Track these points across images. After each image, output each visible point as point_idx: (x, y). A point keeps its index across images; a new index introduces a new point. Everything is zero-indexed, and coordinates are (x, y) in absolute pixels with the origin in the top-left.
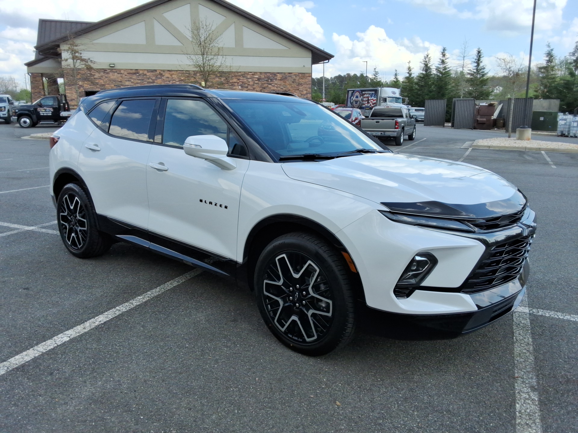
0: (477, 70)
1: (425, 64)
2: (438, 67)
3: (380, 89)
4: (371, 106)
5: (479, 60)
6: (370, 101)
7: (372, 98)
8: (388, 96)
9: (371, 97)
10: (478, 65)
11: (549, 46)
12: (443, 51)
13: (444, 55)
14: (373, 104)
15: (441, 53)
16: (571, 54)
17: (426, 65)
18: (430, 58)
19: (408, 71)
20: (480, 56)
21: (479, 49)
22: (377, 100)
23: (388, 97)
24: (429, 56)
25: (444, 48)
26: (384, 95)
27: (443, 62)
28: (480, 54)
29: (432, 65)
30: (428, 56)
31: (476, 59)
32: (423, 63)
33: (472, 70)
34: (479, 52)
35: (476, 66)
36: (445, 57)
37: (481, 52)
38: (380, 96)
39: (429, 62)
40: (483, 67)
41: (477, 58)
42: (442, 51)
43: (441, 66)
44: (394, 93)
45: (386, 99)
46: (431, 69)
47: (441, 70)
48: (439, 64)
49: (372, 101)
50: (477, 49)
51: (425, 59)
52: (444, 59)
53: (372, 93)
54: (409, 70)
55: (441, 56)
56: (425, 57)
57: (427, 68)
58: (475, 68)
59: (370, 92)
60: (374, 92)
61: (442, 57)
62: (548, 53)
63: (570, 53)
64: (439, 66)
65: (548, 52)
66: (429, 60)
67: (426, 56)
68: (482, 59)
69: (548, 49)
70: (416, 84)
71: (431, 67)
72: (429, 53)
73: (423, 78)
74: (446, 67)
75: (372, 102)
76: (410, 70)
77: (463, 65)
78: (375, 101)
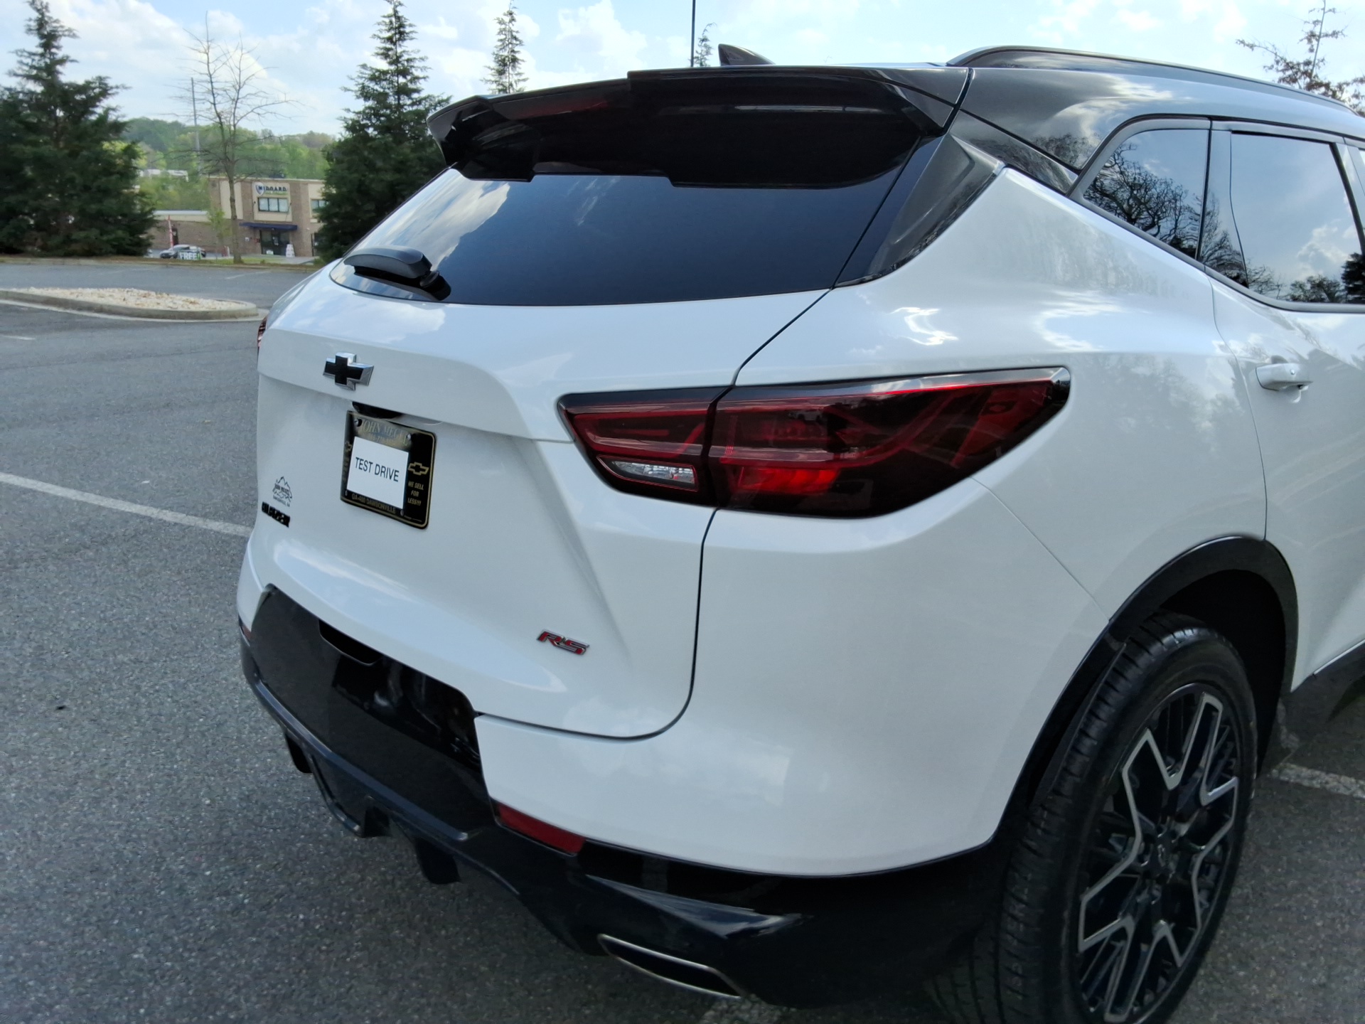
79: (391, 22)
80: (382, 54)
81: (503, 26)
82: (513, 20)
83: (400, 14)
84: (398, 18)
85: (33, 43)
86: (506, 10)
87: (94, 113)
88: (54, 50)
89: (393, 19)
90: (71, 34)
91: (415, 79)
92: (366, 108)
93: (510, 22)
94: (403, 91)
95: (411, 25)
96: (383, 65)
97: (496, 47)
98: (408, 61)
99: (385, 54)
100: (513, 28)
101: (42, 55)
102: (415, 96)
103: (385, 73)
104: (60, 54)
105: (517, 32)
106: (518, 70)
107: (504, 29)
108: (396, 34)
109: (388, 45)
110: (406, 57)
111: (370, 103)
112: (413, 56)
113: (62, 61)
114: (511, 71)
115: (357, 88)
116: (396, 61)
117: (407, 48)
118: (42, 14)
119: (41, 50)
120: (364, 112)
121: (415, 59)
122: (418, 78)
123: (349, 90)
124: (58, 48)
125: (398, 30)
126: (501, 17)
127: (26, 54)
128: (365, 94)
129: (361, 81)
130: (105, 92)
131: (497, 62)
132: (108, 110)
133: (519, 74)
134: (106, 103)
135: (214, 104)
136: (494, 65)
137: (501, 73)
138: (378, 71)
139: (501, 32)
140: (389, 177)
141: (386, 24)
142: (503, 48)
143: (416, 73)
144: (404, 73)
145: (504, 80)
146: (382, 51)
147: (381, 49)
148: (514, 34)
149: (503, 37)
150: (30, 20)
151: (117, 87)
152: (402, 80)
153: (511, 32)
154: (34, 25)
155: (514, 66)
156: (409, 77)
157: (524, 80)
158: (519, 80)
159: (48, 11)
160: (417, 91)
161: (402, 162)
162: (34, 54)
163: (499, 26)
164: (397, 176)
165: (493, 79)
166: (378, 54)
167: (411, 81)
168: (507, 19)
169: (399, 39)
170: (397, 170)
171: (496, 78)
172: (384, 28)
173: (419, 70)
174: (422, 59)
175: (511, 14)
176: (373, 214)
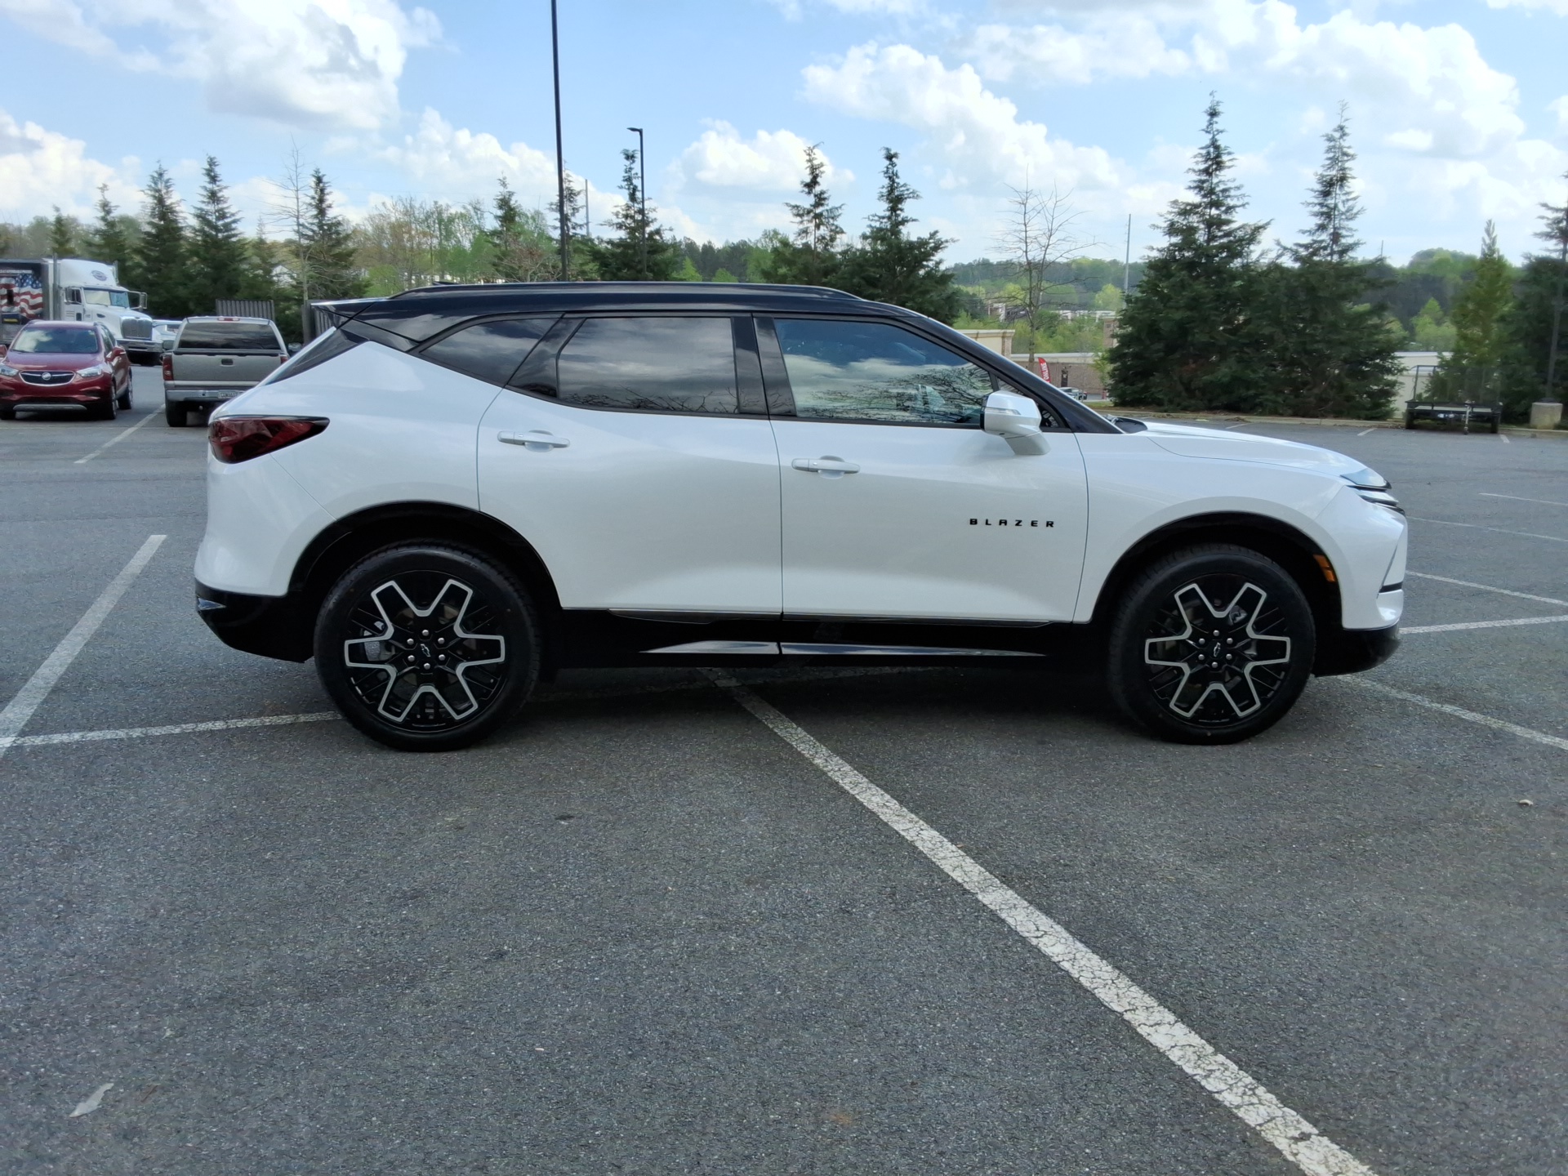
0: (321, 226)
1: (154, 197)
2: (202, 210)
3: (51, 262)
4: (24, 315)
5: (321, 200)
6: (17, 299)
7: (24, 290)
8: (83, 285)
9: (22, 286)
10: (322, 212)
11: (504, 185)
12: (210, 165)
13: (214, 179)
14: (33, 307)
15: (205, 172)
16: (554, 207)
17: (160, 201)
18: (167, 181)
19: (102, 214)
20: (322, 190)
21: (317, 171)
22: (45, 295)
23: (86, 289)
24: (166, 177)
25: (211, 159)
26: (66, 282)
27: (213, 197)
28: (321, 185)
29: (178, 203)
30: (161, 175)
31: (313, 198)
32: (149, 192)
33: (309, 226)
34: (319, 180)
35: (316, 217)
36: (218, 183)
37: (325, 179)
38: (54, 285)
39: (167, 192)
40: (334, 221)
41: (317, 197)
42: (208, 167)
43: (211, 208)
44: (100, 277)
45: (78, 292)
46: (175, 212)
47: (212, 218)
48: (203, 202)
49: (27, 297)
50: (314, 173)
51: (156, 184)
52: (216, 188)
53: (25, 276)
54: (104, 210)
55: (207, 179)
56: (153, 177)
57: (163, 211)
58: (316, 221)
59: (14, 271)
60: (30, 272)
61: (210, 183)
62: (501, 200)
63: (552, 204)
64: (204, 206)
65: (500, 197)
66: (167, 187)
67: (156, 175)
68: (329, 199)
69: (501, 189)
70: (138, 251)
71: (177, 209)
72: (164, 168)
73: (156, 236)
74: (226, 211)
75: (26, 301)
76: (108, 212)
77: (298, 211)
78: (39, 300)
79: (1208, 153)
80: (1195, 188)
81: (1332, 144)
82: (1344, 135)
83: (1218, 143)
84: (1217, 148)
85: (883, 208)
86: (1335, 125)
87: (924, 267)
88: (898, 212)
89: (1212, 150)
90: (915, 195)
91: (1229, 209)
92: (1171, 245)
93: (1341, 137)
94: (1213, 223)
95: (1229, 153)
96: (1194, 198)
97: (1323, 166)
98: (1224, 191)
99: (1199, 187)
100: (1344, 144)
101: (889, 218)
102: (1225, 228)
103: (1199, 206)
104: (902, 215)
105: (1349, 147)
106: (1346, 189)
107: (1334, 147)
108: (1212, 164)
109: (1204, 177)
110: (1222, 187)
111: (1176, 239)
112: (1230, 185)
113: (904, 222)
114: (1338, 192)
115: (1165, 225)
116: (1211, 192)
117: (1223, 178)
118: (893, 182)
119: (888, 213)
120: (1168, 248)
121: (1231, 188)
122: (1234, 207)
123: (1158, 227)
124: (902, 210)
125: (1215, 159)
126: (1330, 132)
127: (876, 218)
128: (1172, 230)
129: (1170, 217)
130: (937, 248)
131: (1321, 183)
132: (938, 263)
133: (1347, 193)
134: (937, 257)
135: (1026, 252)
136: (1319, 187)
137: (1326, 194)
138: (1188, 204)
139: (1329, 150)
140: (1178, 315)
141: (1203, 156)
142: (1330, 167)
143: (1230, 202)
144: (1216, 204)
145: (1329, 202)
146: (1195, 185)
147: (1195, 181)
148: (1345, 150)
149: (1331, 155)
150: (883, 187)
151: (947, 241)
152: (1214, 212)
153: (1341, 148)
154: (885, 191)
155: (1341, 186)
156: (1223, 209)
157: (1355, 199)
158: (1348, 200)
159: (898, 177)
160: (1228, 222)
161: (1194, 299)
162: (883, 218)
163: (1328, 144)
164: (1188, 313)
165: (1316, 201)
166: (1190, 188)
167: (1226, 212)
168: (1337, 135)
169: (1216, 170)
170: (1189, 307)
171: (1320, 200)
172: (1200, 159)
173: (1236, 199)
174: (1238, 188)
175: (1341, 128)
176: (1162, 354)
